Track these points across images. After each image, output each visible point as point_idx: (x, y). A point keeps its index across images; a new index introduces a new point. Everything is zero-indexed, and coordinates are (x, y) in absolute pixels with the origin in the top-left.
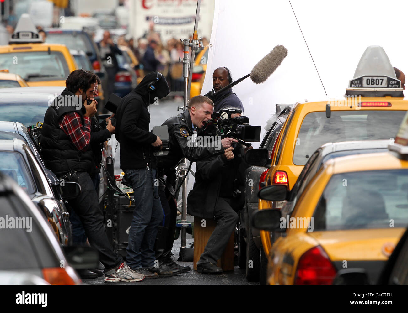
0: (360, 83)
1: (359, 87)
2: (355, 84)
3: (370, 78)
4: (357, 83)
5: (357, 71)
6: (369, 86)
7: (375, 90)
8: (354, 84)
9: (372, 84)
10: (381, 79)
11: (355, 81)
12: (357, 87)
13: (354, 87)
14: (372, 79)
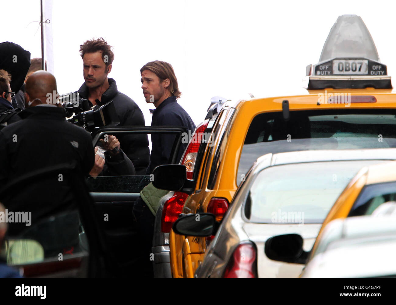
0: (328, 70)
1: (327, 74)
2: (322, 70)
3: (343, 61)
4: (325, 69)
5: (325, 52)
6: (342, 73)
7: (352, 79)
8: (320, 71)
9: (346, 70)
10: (358, 63)
11: (322, 66)
12: (324, 75)
13: (320, 75)
14: (346, 63)
